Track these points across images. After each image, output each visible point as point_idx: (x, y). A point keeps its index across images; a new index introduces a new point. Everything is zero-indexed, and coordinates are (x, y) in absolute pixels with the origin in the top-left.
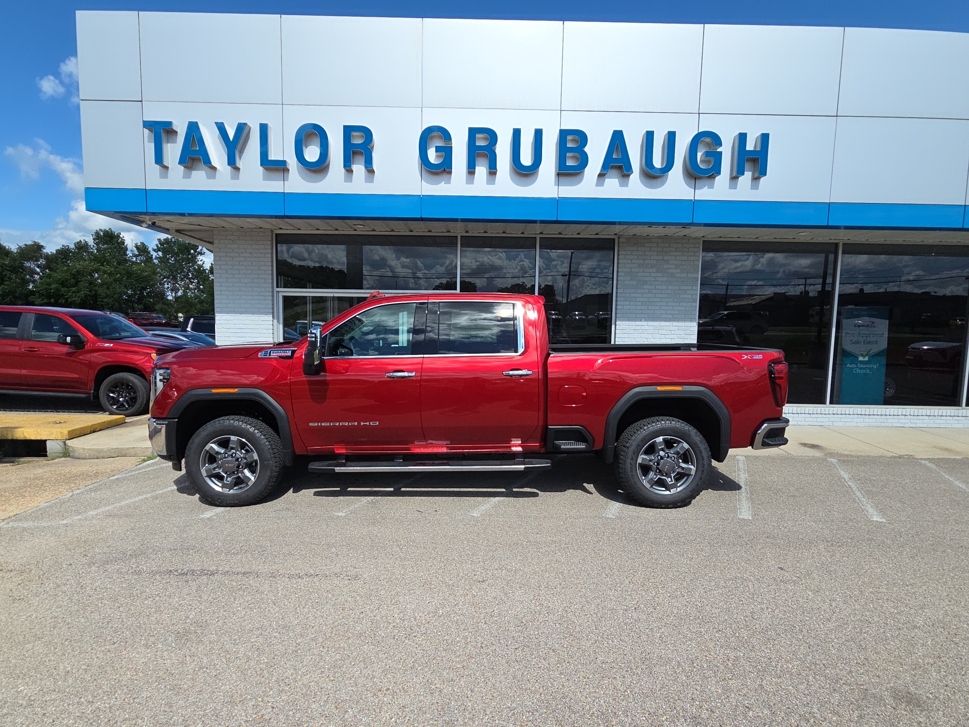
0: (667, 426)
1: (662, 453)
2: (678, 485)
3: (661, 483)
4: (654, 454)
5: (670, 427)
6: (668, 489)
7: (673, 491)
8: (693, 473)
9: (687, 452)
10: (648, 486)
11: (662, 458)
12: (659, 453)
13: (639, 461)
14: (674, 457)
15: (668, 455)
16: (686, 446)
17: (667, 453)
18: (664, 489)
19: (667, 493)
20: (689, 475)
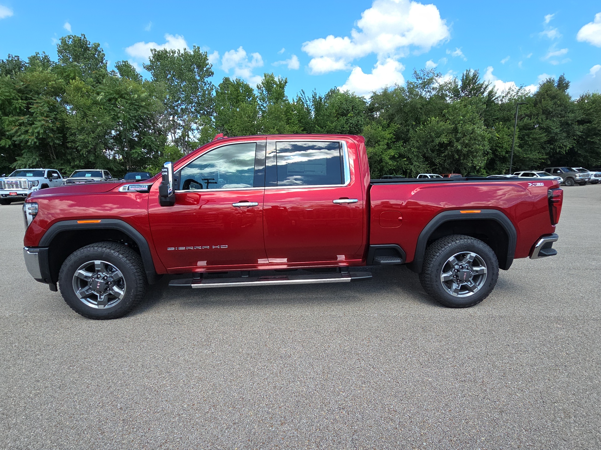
0: (454, 247)
1: (456, 267)
2: (477, 284)
3: (464, 288)
4: (451, 270)
5: (457, 246)
6: (471, 290)
7: (476, 290)
8: (486, 272)
9: (476, 258)
10: (455, 295)
11: (458, 271)
12: (454, 268)
13: (442, 280)
14: (467, 266)
15: (462, 266)
16: (473, 254)
17: (461, 265)
18: (467, 291)
19: (471, 294)
20: (483, 275)
